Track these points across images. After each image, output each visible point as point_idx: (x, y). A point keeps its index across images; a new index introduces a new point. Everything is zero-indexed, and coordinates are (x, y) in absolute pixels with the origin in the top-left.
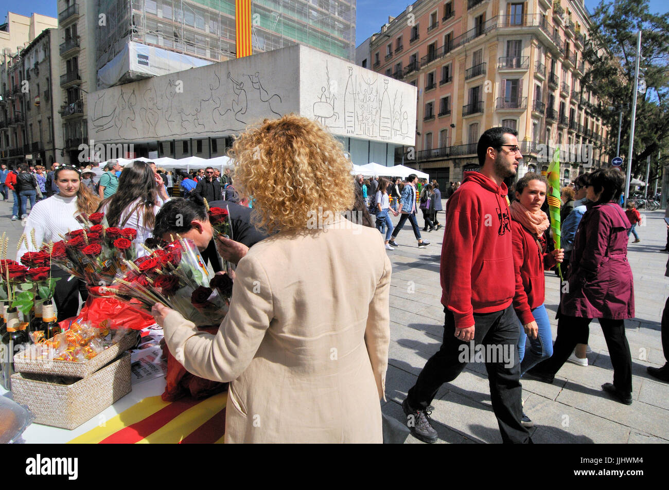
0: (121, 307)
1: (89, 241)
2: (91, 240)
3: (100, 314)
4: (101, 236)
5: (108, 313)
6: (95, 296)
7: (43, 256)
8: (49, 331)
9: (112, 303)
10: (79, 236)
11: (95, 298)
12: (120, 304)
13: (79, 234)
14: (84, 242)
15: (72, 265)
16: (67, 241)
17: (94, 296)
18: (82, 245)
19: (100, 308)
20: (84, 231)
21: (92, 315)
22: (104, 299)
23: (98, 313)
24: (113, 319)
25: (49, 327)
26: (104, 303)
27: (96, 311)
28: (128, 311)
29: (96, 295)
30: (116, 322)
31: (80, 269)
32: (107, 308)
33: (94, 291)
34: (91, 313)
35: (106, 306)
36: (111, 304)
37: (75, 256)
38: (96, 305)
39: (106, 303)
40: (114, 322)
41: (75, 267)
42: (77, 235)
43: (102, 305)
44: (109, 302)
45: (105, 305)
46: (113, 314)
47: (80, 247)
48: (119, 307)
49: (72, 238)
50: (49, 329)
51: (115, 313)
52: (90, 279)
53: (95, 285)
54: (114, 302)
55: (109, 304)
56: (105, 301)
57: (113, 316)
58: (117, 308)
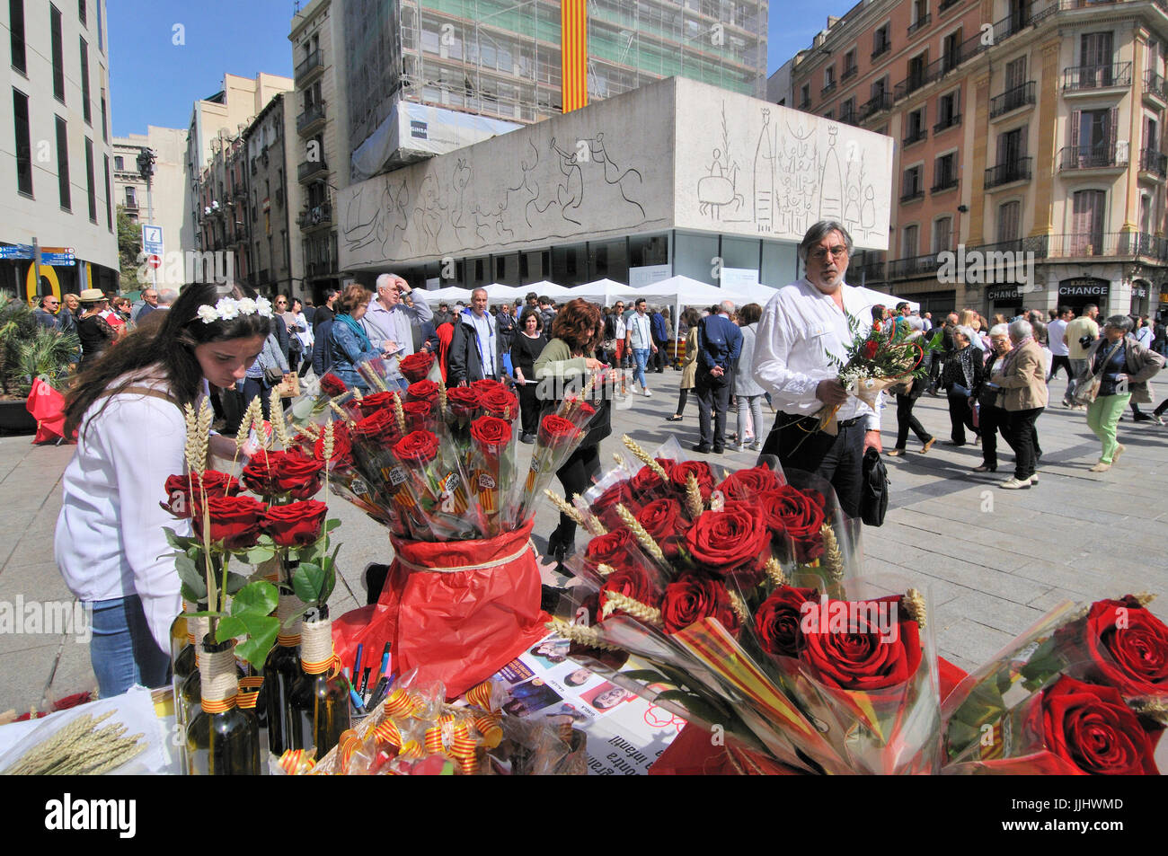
0: (474, 599)
1: (407, 424)
2: (413, 421)
3: (427, 618)
4: (435, 408)
5: (445, 615)
6: (414, 567)
7: (304, 465)
8: (317, 701)
9: (454, 586)
10: (383, 411)
11: (413, 571)
12: (474, 590)
13: (383, 405)
14: (397, 425)
15: (364, 486)
16: (353, 424)
17: (410, 566)
18: (391, 434)
19: (426, 601)
20: (396, 395)
21: (410, 619)
22: (436, 576)
23: (424, 614)
24: (455, 630)
25: (317, 688)
26: (436, 586)
27: (417, 609)
28: (491, 609)
29: (415, 564)
30: (462, 638)
31: (383, 495)
32: (442, 600)
33: (414, 554)
34: (406, 615)
35: (441, 595)
36: (451, 591)
37: (372, 463)
38: (416, 592)
39: (439, 586)
40: (459, 637)
41: (371, 490)
42: (377, 408)
43: (432, 592)
44: (447, 584)
45: (438, 592)
46: (458, 618)
47: (387, 439)
48: (471, 597)
49: (366, 415)
50: (317, 694)
51: (462, 615)
52: (405, 523)
53: (416, 537)
54: (460, 584)
55: (447, 588)
56: (437, 580)
57: (456, 622)
58: (466, 600)
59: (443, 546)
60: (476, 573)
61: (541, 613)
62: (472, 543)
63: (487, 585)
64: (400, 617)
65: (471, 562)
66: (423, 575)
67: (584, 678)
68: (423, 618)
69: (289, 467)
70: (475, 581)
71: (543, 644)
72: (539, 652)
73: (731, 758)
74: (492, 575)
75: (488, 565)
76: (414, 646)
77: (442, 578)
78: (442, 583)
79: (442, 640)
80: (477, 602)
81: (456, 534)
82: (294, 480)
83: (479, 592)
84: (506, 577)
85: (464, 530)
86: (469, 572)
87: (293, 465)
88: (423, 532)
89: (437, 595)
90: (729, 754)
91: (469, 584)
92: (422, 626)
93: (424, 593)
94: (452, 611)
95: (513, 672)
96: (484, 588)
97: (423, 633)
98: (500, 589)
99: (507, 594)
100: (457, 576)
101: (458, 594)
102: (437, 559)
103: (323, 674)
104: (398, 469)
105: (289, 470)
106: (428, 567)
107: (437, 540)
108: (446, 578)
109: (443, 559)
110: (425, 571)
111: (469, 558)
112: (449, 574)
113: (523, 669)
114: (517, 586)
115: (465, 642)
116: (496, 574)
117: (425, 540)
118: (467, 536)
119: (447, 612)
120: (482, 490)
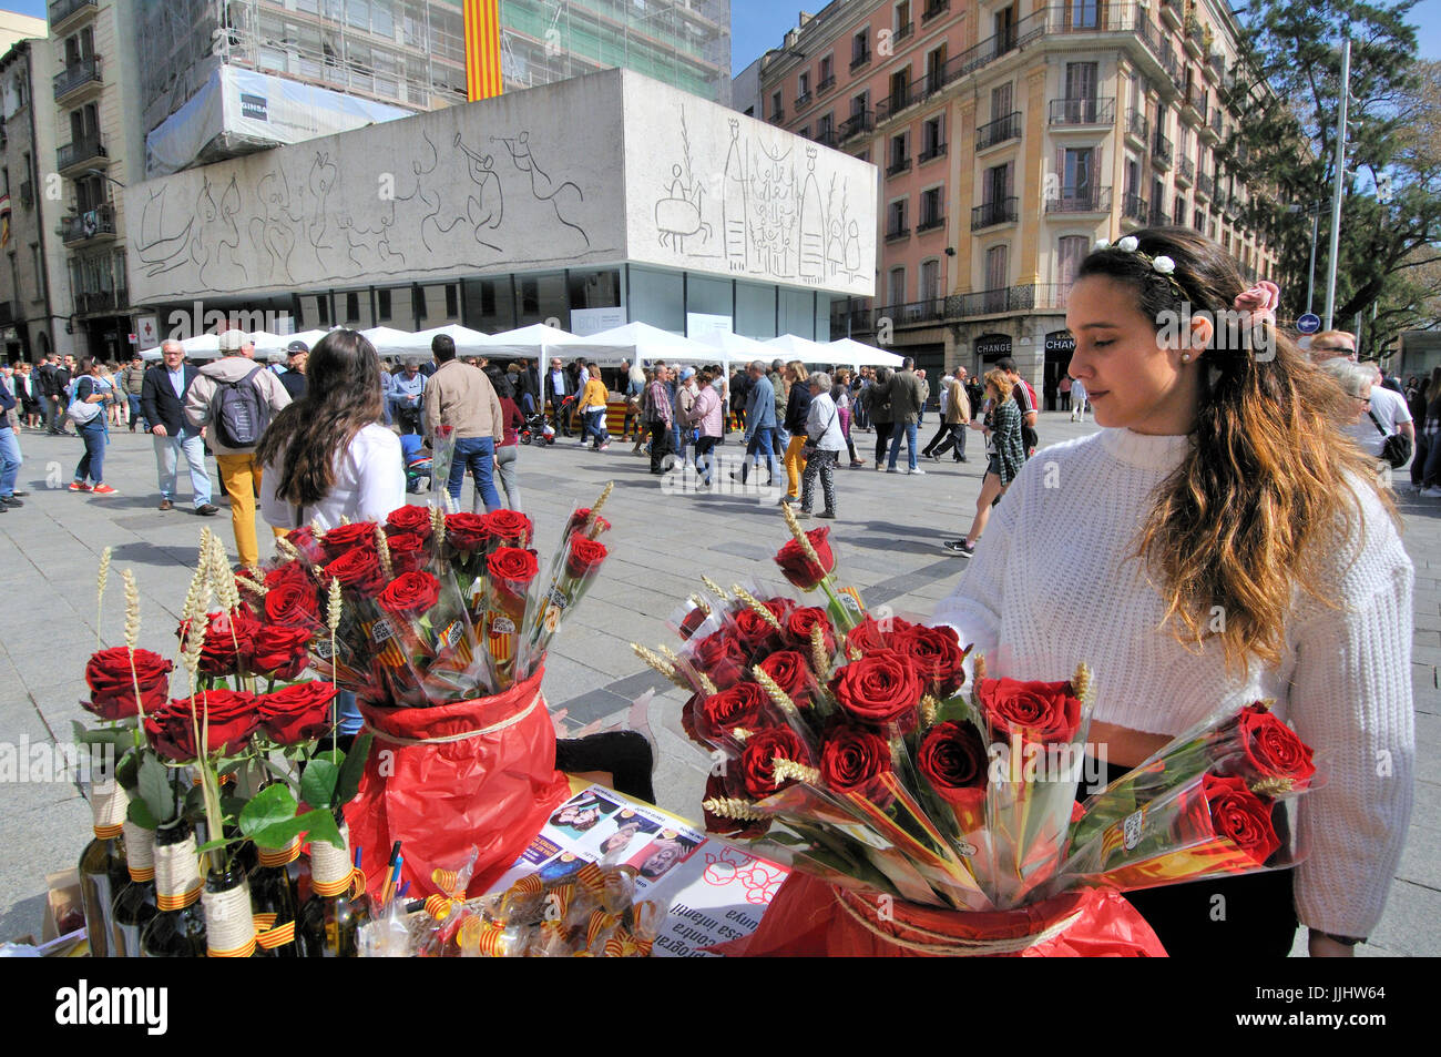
0: (484, 771)
1: (395, 565)
2: (401, 562)
3: (425, 802)
5: (448, 795)
6: (395, 740)
9: (456, 758)
12: (482, 760)
13: (358, 542)
14: (382, 568)
16: (318, 569)
18: (374, 579)
19: (419, 780)
21: (401, 806)
22: (431, 749)
23: (420, 798)
24: (462, 811)
25: (337, 913)
26: (432, 761)
27: (410, 793)
28: (504, 780)
29: (398, 735)
30: (472, 821)
32: (442, 778)
33: (398, 725)
34: (396, 803)
35: (439, 772)
36: (453, 764)
39: (436, 760)
40: (468, 821)
41: (341, 651)
42: (347, 546)
43: (427, 768)
44: (446, 757)
45: (434, 768)
46: (464, 797)
47: (372, 585)
48: (479, 769)
51: (468, 792)
52: (386, 687)
53: (403, 704)
54: (464, 756)
55: (445, 761)
56: (435, 753)
57: (462, 803)
58: (473, 773)
59: (442, 711)
60: (483, 739)
61: (557, 775)
62: (477, 703)
63: (498, 752)
64: (389, 807)
65: (476, 725)
66: (413, 750)
67: (624, 843)
68: (419, 803)
69: (270, 641)
70: (482, 748)
71: (563, 810)
72: (561, 820)
73: (845, 906)
74: (503, 739)
75: (497, 727)
76: (412, 839)
77: (438, 751)
78: (439, 757)
79: (448, 827)
80: (487, 774)
81: (457, 693)
82: (277, 657)
83: (489, 762)
84: (519, 738)
85: (467, 688)
86: (474, 739)
87: (274, 637)
88: (412, 695)
89: (434, 772)
90: (842, 902)
91: (475, 754)
92: (420, 813)
93: (416, 771)
94: (457, 789)
95: (534, 850)
96: (495, 755)
97: (422, 822)
98: (515, 753)
99: (522, 759)
100: (459, 745)
101: (463, 768)
102: (431, 728)
103: (342, 895)
104: (384, 621)
105: (269, 645)
106: (419, 738)
107: (432, 705)
108: (443, 750)
109: (440, 727)
110: (415, 745)
111: (474, 721)
112: (448, 744)
113: (546, 844)
114: (532, 748)
115: (476, 826)
116: (507, 738)
117: (414, 706)
118: (471, 696)
119: (452, 791)
120: (496, 636)
